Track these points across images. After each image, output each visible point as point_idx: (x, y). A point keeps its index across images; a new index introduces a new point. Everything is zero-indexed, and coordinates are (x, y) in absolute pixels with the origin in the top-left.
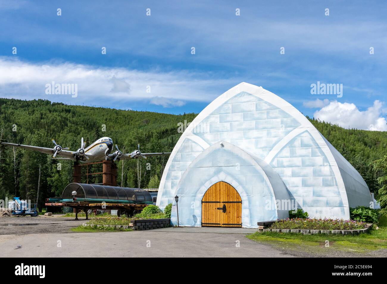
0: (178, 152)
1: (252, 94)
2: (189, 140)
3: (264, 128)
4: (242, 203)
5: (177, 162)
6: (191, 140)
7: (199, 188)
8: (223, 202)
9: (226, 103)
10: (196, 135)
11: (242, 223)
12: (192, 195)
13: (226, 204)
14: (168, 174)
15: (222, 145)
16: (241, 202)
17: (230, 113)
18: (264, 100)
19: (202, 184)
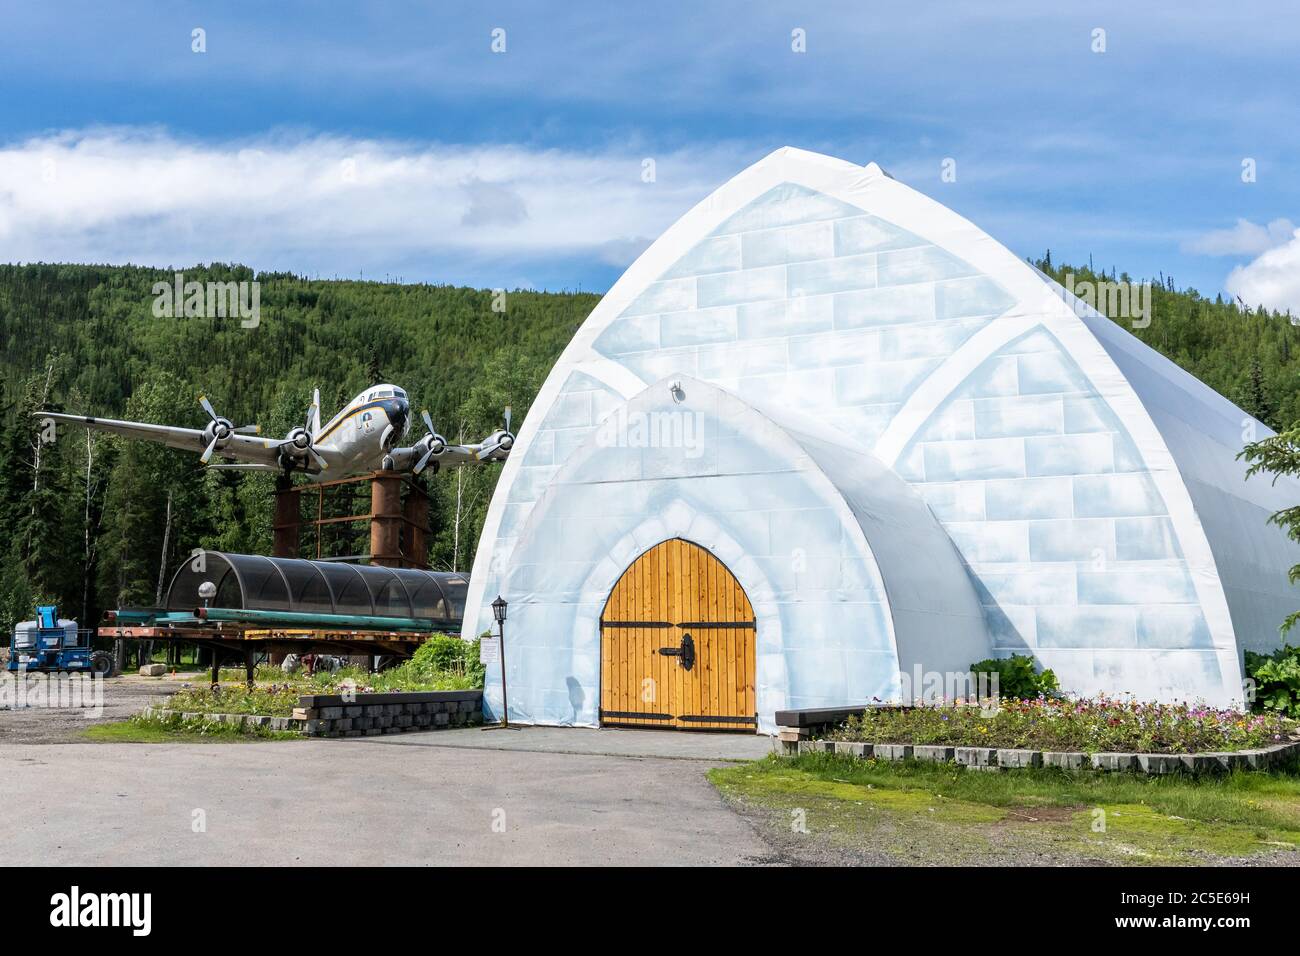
0: (543, 427)
1: (820, 190)
2: (584, 377)
3: (869, 323)
4: (755, 630)
5: (539, 464)
6: (591, 379)
7: (592, 568)
8: (683, 626)
9: (720, 230)
10: (611, 359)
11: (757, 714)
12: (566, 596)
13: (695, 634)
14: (505, 513)
15: (679, 393)
16: (752, 625)
17: (733, 269)
18: (865, 213)
19: (602, 551)
